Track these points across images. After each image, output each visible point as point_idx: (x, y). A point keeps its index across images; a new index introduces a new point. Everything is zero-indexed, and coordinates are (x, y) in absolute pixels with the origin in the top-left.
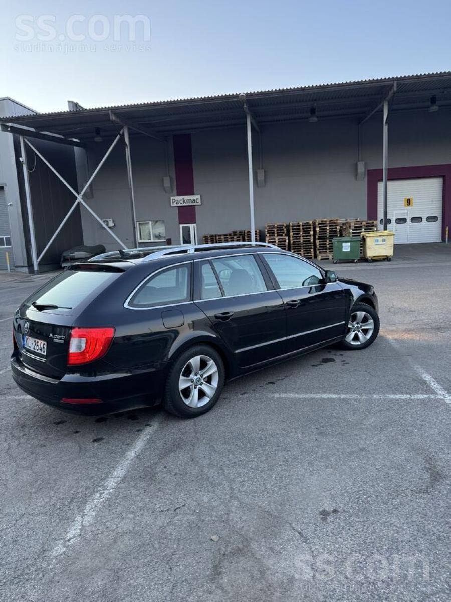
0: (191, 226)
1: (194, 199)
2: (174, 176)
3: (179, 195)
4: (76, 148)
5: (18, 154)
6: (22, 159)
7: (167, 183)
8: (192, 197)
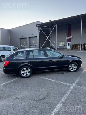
0: (70, 42)
1: (71, 37)
2: (67, 33)
3: (68, 36)
4: (50, 29)
5: (39, 31)
6: (40, 31)
7: (66, 34)
8: (70, 37)
